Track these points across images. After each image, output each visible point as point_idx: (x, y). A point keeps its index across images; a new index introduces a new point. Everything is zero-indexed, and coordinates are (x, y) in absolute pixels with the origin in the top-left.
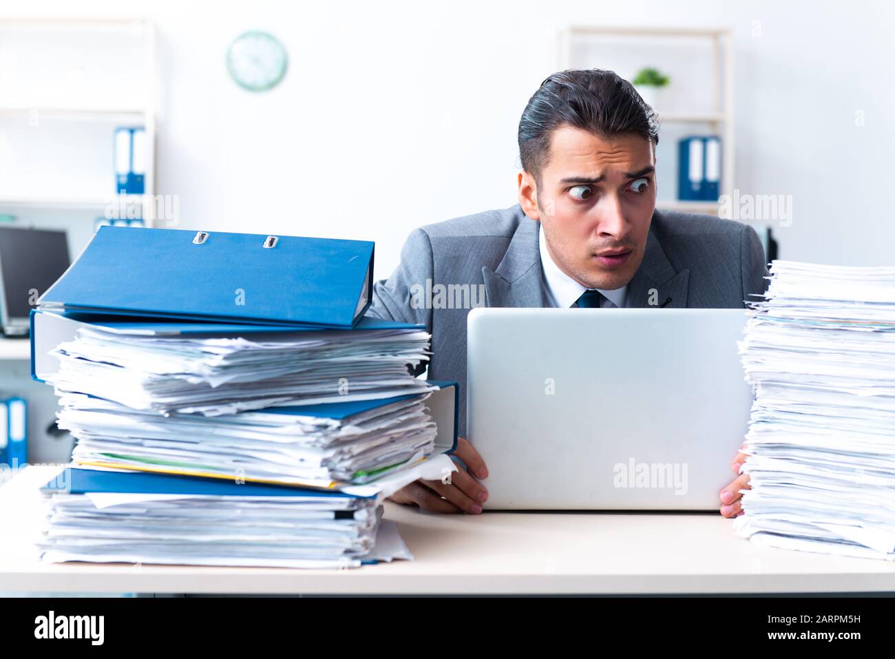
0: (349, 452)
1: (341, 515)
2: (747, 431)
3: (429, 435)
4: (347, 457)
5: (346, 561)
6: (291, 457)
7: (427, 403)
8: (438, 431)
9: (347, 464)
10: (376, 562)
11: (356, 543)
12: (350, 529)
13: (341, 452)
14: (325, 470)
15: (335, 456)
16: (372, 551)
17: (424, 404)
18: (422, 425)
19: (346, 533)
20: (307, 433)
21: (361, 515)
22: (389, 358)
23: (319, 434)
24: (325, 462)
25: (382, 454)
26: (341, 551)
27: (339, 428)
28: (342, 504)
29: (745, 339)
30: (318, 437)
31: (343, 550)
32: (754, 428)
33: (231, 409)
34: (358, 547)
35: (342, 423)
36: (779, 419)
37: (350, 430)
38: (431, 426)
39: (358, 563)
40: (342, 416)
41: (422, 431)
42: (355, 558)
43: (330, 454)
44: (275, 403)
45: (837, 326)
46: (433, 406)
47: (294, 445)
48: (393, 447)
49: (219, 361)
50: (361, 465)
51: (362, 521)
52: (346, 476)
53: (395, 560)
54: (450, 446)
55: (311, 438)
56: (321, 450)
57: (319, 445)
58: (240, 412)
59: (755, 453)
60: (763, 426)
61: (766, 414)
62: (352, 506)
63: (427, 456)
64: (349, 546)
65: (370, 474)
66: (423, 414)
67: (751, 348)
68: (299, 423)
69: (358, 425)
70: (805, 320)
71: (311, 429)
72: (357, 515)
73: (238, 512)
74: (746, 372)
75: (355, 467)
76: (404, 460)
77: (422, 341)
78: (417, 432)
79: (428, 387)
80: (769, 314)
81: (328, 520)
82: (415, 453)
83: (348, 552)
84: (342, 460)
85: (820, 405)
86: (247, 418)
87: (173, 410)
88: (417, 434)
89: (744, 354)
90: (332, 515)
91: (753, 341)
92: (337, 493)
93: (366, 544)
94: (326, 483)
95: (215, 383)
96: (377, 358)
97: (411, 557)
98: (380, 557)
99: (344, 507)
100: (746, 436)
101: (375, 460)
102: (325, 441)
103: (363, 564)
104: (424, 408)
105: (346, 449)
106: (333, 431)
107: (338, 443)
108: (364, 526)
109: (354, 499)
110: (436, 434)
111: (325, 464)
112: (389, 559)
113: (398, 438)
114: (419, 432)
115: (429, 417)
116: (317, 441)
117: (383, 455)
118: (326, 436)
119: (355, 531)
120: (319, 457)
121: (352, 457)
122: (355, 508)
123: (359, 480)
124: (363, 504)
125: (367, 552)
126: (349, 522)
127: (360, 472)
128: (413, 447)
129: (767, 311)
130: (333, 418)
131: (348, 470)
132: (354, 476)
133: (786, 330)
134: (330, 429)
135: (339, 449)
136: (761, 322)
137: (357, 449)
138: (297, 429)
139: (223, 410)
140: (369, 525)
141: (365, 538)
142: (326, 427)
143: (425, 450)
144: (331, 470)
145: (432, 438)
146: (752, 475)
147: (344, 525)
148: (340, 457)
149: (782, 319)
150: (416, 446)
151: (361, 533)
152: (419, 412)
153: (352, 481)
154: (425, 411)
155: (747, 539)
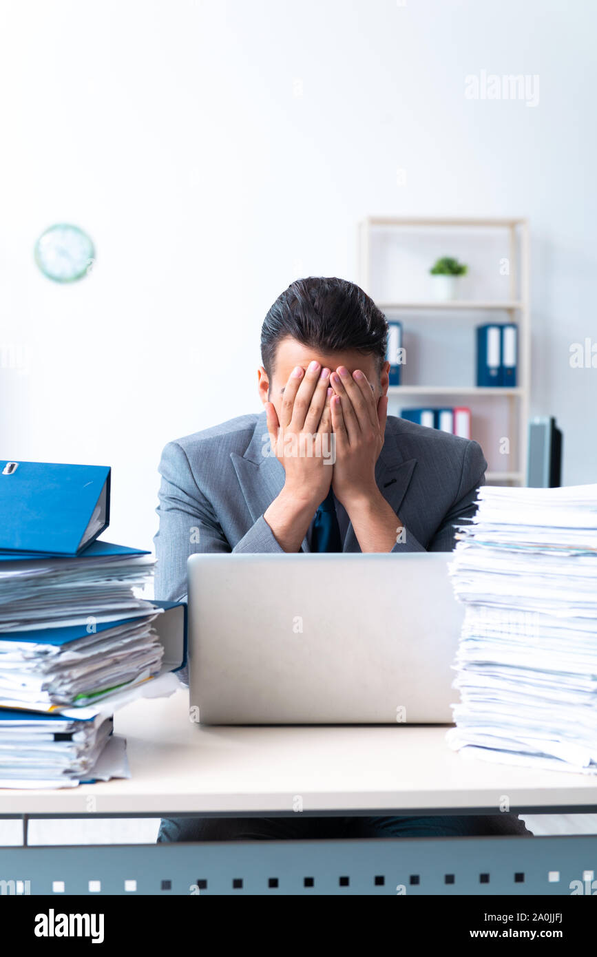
0: (69, 676)
2: (457, 648)
3: (156, 654)
4: (67, 681)
5: (67, 781)
6: (14, 681)
7: (153, 624)
8: (165, 650)
9: (67, 688)
10: (95, 781)
11: (76, 764)
12: (68, 750)
13: (62, 677)
14: (46, 694)
15: (55, 680)
16: (92, 770)
17: (150, 625)
18: (149, 646)
19: (65, 754)
20: (28, 659)
21: (79, 737)
22: (114, 582)
23: (40, 660)
24: (45, 687)
25: (103, 677)
26: (60, 772)
27: (59, 654)
28: (61, 726)
30: (39, 663)
31: (62, 770)
32: (464, 646)
35: (61, 649)
36: (486, 637)
37: (69, 655)
38: (157, 647)
39: (77, 782)
40: (62, 641)
41: (149, 652)
42: (74, 778)
43: (51, 679)
45: (537, 550)
46: (160, 626)
47: (16, 671)
48: (117, 669)
50: (81, 688)
51: (81, 743)
52: (66, 700)
53: (113, 779)
54: (180, 663)
55: (33, 664)
56: (41, 674)
57: (39, 671)
59: (465, 669)
60: (472, 644)
61: (476, 633)
62: (71, 728)
63: (153, 675)
64: (68, 767)
65: (90, 696)
66: (149, 635)
67: (460, 570)
68: (20, 650)
69: (79, 650)
70: (508, 545)
71: (32, 655)
72: (75, 737)
74: (455, 592)
75: (75, 690)
76: (129, 680)
78: (143, 653)
79: (155, 608)
80: (475, 538)
81: (46, 742)
82: (140, 673)
83: (67, 772)
84: (62, 684)
88: (144, 654)
89: (455, 576)
90: (52, 737)
91: (461, 564)
92: (57, 716)
93: (85, 765)
94: (46, 707)
96: (103, 582)
97: (131, 777)
98: (98, 777)
99: (61, 730)
100: (457, 653)
101: (97, 682)
102: (46, 666)
103: (81, 783)
104: (149, 629)
105: (66, 673)
107: (59, 668)
109: (72, 721)
110: (163, 653)
111: (45, 689)
112: (106, 778)
113: (123, 660)
114: (145, 652)
115: (156, 638)
116: (37, 667)
117: (105, 677)
118: (45, 662)
119: (74, 752)
120: (40, 681)
121: (72, 681)
122: (74, 730)
123: (79, 703)
124: (82, 727)
125: (85, 772)
126: (68, 744)
127: (80, 695)
128: (137, 667)
129: (473, 536)
130: (54, 645)
131: (68, 694)
132: (75, 699)
133: (492, 553)
134: (49, 655)
135: (59, 674)
136: (468, 545)
137: (76, 673)
138: (18, 656)
140: (87, 747)
141: (83, 758)
142: (46, 653)
143: (151, 669)
144: (51, 694)
145: (158, 658)
146: (463, 690)
147: (63, 747)
148: (60, 681)
149: (488, 543)
150: (141, 666)
151: (80, 754)
152: (145, 634)
153: (72, 705)
154: (151, 632)
155: (458, 751)
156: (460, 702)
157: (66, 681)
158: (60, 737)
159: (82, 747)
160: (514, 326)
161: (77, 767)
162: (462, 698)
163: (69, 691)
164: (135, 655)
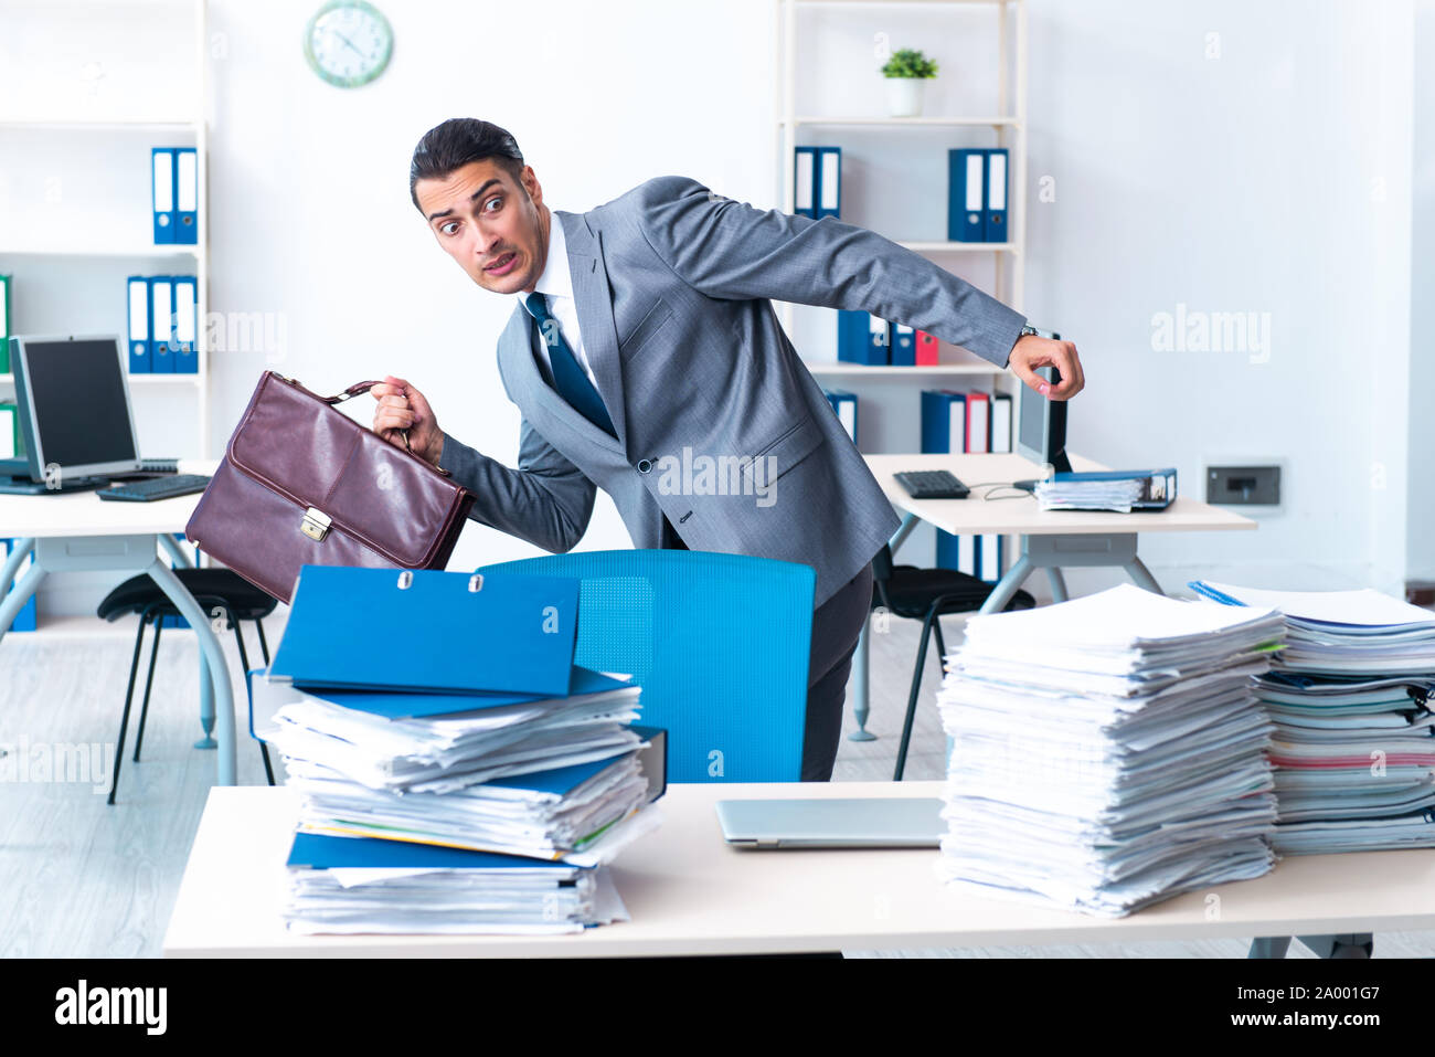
0: (571, 823)
4: (568, 828)
5: (571, 927)
6: (518, 829)
9: (569, 834)
10: (596, 925)
13: (563, 824)
15: (558, 828)
16: (594, 915)
19: (569, 900)
20: (532, 809)
21: (582, 884)
22: (603, 719)
23: (543, 809)
24: (548, 835)
26: (565, 917)
27: (561, 802)
28: (565, 873)
35: (563, 798)
42: (577, 922)
43: (553, 827)
47: (520, 820)
49: (447, 744)
51: (584, 889)
52: (568, 844)
53: (614, 921)
55: (536, 814)
57: (543, 820)
58: (467, 787)
62: (575, 875)
63: (639, 809)
72: (579, 884)
73: (469, 883)
81: (551, 889)
82: (628, 809)
83: (571, 917)
84: (564, 831)
86: (474, 791)
87: (405, 788)
90: (556, 884)
93: (587, 910)
94: (550, 855)
95: (446, 764)
98: (599, 920)
99: (567, 877)
102: (548, 815)
103: (586, 927)
105: (567, 820)
106: (557, 805)
107: (559, 815)
109: (575, 869)
112: (608, 921)
116: (542, 815)
118: (548, 811)
119: (578, 898)
120: (543, 830)
121: (573, 828)
122: (577, 877)
123: (580, 848)
124: (584, 873)
126: (571, 891)
129: (962, 669)
131: (569, 840)
132: (575, 845)
135: (561, 821)
137: (577, 819)
140: (589, 892)
141: (587, 904)
144: (554, 841)
147: (567, 893)
148: (562, 828)
151: (583, 899)
153: (573, 851)
155: (947, 883)
156: (947, 831)
158: (564, 884)
159: (585, 893)
160: (1004, 152)
161: (580, 912)
162: (950, 827)
163: (570, 838)
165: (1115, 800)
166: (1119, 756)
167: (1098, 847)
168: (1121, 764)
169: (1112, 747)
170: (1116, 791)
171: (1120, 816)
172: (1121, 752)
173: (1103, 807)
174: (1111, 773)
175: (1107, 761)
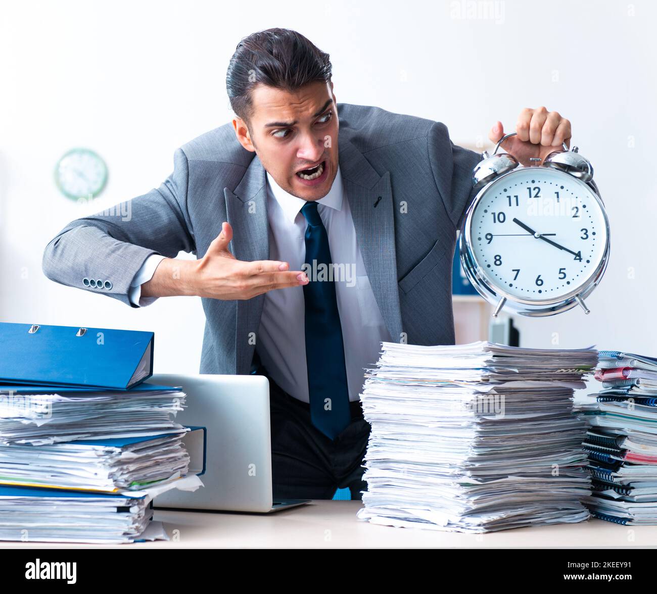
1: (121, 510)
3: (184, 461)
5: (125, 540)
6: (89, 471)
7: (182, 439)
8: (190, 459)
9: (126, 477)
10: (144, 541)
11: (132, 528)
12: (127, 518)
13: (122, 469)
14: (111, 480)
15: (117, 471)
16: (142, 534)
17: (181, 441)
18: (180, 454)
19: (125, 521)
20: (99, 456)
21: (134, 510)
22: (156, 409)
25: (149, 472)
26: (121, 534)
27: (120, 453)
28: (121, 502)
29: (363, 392)
30: (107, 459)
31: (123, 532)
33: (51, 441)
34: (133, 531)
35: (122, 450)
36: (384, 443)
37: (127, 454)
38: (186, 456)
39: (132, 541)
40: (122, 445)
41: (179, 459)
42: (130, 538)
43: (114, 470)
44: (79, 438)
45: (417, 383)
46: (187, 443)
47: (91, 464)
48: (158, 468)
50: (135, 478)
51: (135, 514)
52: (125, 485)
53: (157, 540)
54: (201, 470)
55: (102, 460)
56: (108, 467)
57: (107, 464)
58: (56, 443)
59: (370, 466)
60: (375, 449)
61: (377, 441)
62: (129, 504)
63: (183, 476)
64: (126, 530)
65: (142, 484)
66: (180, 447)
68: (94, 450)
69: (134, 452)
71: (102, 453)
72: (131, 510)
75: (130, 479)
76: (166, 477)
77: (180, 398)
78: (175, 459)
79: (183, 429)
80: (377, 376)
81: (112, 513)
82: (173, 474)
83: (126, 534)
84: (122, 474)
85: (408, 434)
86: (60, 447)
87: (11, 441)
90: (115, 509)
91: (368, 394)
92: (119, 495)
93: (137, 529)
94: (111, 489)
95: (40, 424)
96: (148, 408)
97: (168, 539)
99: (122, 504)
101: (145, 475)
102: (111, 461)
103: (136, 541)
104: (180, 443)
106: (116, 455)
107: (119, 462)
108: (136, 517)
109: (130, 499)
110: (189, 461)
111: (111, 477)
112: (153, 539)
113: (162, 463)
114: (177, 458)
115: (185, 449)
117: (151, 473)
119: (131, 520)
120: (107, 472)
121: (129, 472)
122: (130, 505)
123: (134, 488)
124: (136, 503)
125: (138, 534)
126: (126, 514)
127: (134, 483)
128: (172, 468)
129: (376, 374)
130: (116, 447)
131: (126, 481)
132: (130, 485)
134: (114, 453)
135: (120, 467)
136: (374, 381)
137: (132, 467)
138: (93, 454)
139: (45, 442)
140: (139, 517)
141: (137, 525)
142: (112, 452)
143: (182, 471)
144: (115, 481)
145: (186, 464)
146: (369, 481)
147: (123, 516)
148: (121, 472)
149: (385, 379)
150: (174, 469)
151: (134, 522)
152: (177, 446)
153: (129, 489)
154: (181, 445)
157: (125, 472)
163: (126, 479)
164: (170, 460)
165: (474, 453)
166: (478, 424)
167: (463, 485)
168: (479, 428)
169: (471, 418)
170: (475, 448)
171: (477, 465)
172: (478, 420)
173: (466, 458)
174: (471, 435)
175: (469, 427)
